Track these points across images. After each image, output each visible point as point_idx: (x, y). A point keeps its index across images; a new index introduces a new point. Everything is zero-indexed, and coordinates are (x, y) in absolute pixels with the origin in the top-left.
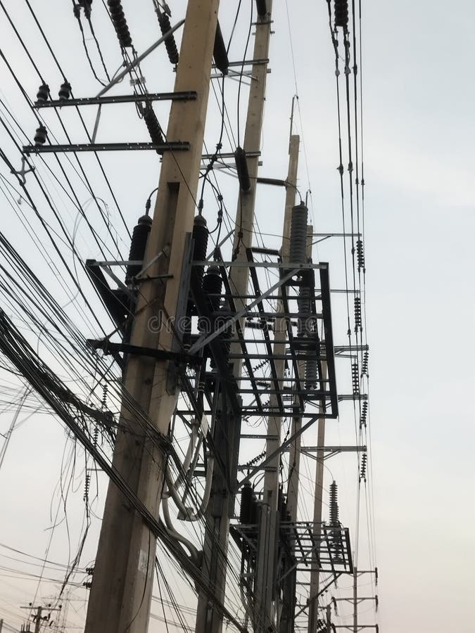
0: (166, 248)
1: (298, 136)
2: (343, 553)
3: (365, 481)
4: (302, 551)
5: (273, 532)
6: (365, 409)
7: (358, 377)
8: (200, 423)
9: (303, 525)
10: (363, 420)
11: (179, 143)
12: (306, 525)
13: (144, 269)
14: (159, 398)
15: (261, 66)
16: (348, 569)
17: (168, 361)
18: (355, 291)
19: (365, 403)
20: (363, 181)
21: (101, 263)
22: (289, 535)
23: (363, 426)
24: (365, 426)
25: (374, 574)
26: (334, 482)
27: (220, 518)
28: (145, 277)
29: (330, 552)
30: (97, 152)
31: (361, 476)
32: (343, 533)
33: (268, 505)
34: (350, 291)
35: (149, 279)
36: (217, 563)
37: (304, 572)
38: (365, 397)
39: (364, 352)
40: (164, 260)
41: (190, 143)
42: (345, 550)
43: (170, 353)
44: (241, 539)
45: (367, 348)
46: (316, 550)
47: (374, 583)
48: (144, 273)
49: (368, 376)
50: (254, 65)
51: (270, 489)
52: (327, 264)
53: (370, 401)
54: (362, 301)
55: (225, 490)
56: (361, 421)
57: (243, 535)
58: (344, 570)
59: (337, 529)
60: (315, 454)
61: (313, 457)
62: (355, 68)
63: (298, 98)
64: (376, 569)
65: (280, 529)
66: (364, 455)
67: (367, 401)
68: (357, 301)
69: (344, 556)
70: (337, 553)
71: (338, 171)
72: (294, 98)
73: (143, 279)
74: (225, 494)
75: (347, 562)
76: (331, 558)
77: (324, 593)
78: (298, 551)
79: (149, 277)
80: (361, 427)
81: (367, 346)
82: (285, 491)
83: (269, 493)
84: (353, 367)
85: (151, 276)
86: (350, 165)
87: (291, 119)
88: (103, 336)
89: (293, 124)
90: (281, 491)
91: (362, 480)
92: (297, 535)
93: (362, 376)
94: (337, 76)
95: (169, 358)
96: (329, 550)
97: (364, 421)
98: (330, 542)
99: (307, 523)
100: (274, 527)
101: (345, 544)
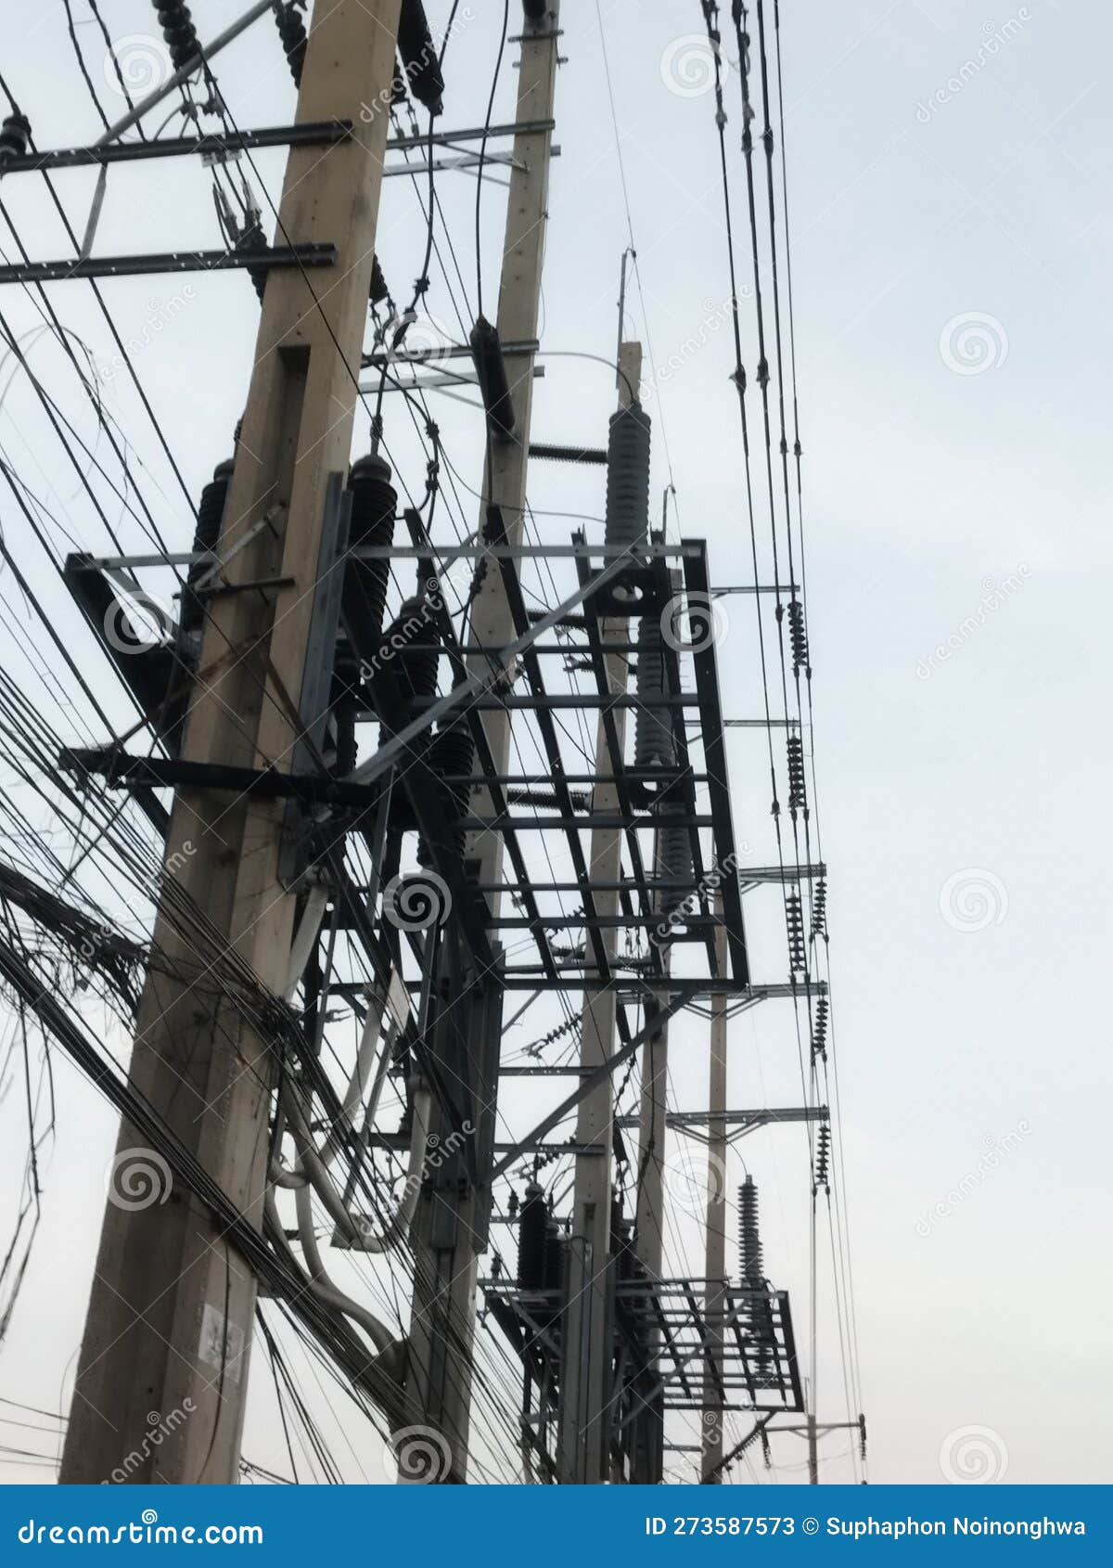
0: (276, 510)
1: (638, 345)
2: (777, 1358)
3: (828, 1191)
4: (675, 1356)
5: (599, 1305)
6: (822, 1017)
7: (802, 939)
8: (386, 993)
9: (673, 1288)
10: (818, 1044)
11: (309, 248)
12: (680, 1288)
13: (217, 567)
14: (257, 895)
15: (534, 137)
16: (791, 1401)
17: (282, 801)
18: (787, 723)
19: (822, 1003)
20: (797, 447)
21: (105, 563)
22: (641, 1317)
23: (819, 1057)
24: (825, 1058)
25: (857, 1431)
26: (749, 1178)
27: (451, 1251)
28: (220, 585)
29: (744, 1357)
30: (96, 280)
31: (817, 1180)
32: (775, 1305)
33: (585, 1241)
34: (776, 723)
35: (229, 591)
36: (445, 1372)
37: (683, 1412)
38: (822, 988)
39: (816, 880)
40: (270, 540)
41: (337, 247)
42: (782, 1352)
43: (290, 778)
44: (523, 1330)
45: (821, 870)
46: (712, 1355)
47: (858, 1452)
48: (217, 574)
49: (826, 939)
50: (517, 135)
51: (589, 1200)
52: (701, 544)
53: (833, 998)
54: (806, 746)
55: (463, 1181)
56: (813, 1045)
57: (528, 1320)
58: (781, 1403)
59: (759, 1295)
60: (704, 1130)
61: (698, 1136)
62: (768, 139)
63: (634, 254)
64: (862, 1418)
65: (617, 1299)
66: (824, 1130)
67: (826, 998)
68: (794, 747)
69: (779, 1367)
70: (762, 1359)
71: (733, 385)
72: (625, 257)
73: (213, 591)
74: (462, 1191)
75: (788, 1381)
76: (747, 1374)
77: (734, 1460)
78: (664, 1356)
79: (228, 585)
80: (813, 1063)
81: (821, 865)
82: (629, 1212)
83: (587, 1210)
84: (789, 905)
85: (235, 581)
86: (763, 368)
87: (621, 305)
88: (106, 739)
89: (625, 315)
90: (617, 1208)
91: (821, 1189)
92: (660, 1314)
93: (812, 938)
94: (721, 127)
95: (286, 794)
96: (742, 1352)
97: (821, 1046)
98: (743, 1331)
99: (685, 1283)
100: (603, 1292)
101: (779, 1333)
